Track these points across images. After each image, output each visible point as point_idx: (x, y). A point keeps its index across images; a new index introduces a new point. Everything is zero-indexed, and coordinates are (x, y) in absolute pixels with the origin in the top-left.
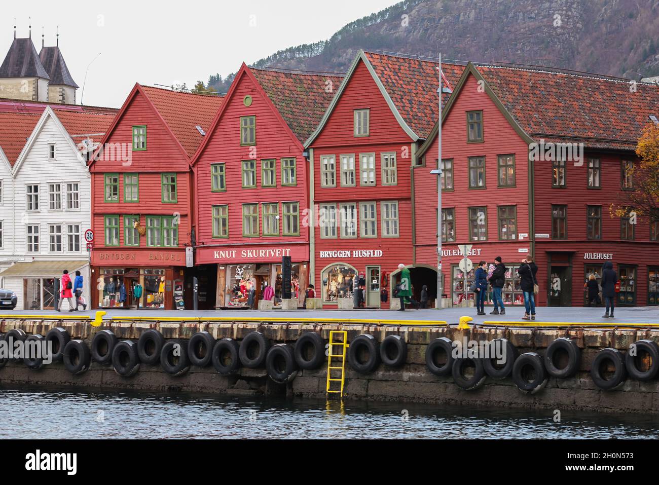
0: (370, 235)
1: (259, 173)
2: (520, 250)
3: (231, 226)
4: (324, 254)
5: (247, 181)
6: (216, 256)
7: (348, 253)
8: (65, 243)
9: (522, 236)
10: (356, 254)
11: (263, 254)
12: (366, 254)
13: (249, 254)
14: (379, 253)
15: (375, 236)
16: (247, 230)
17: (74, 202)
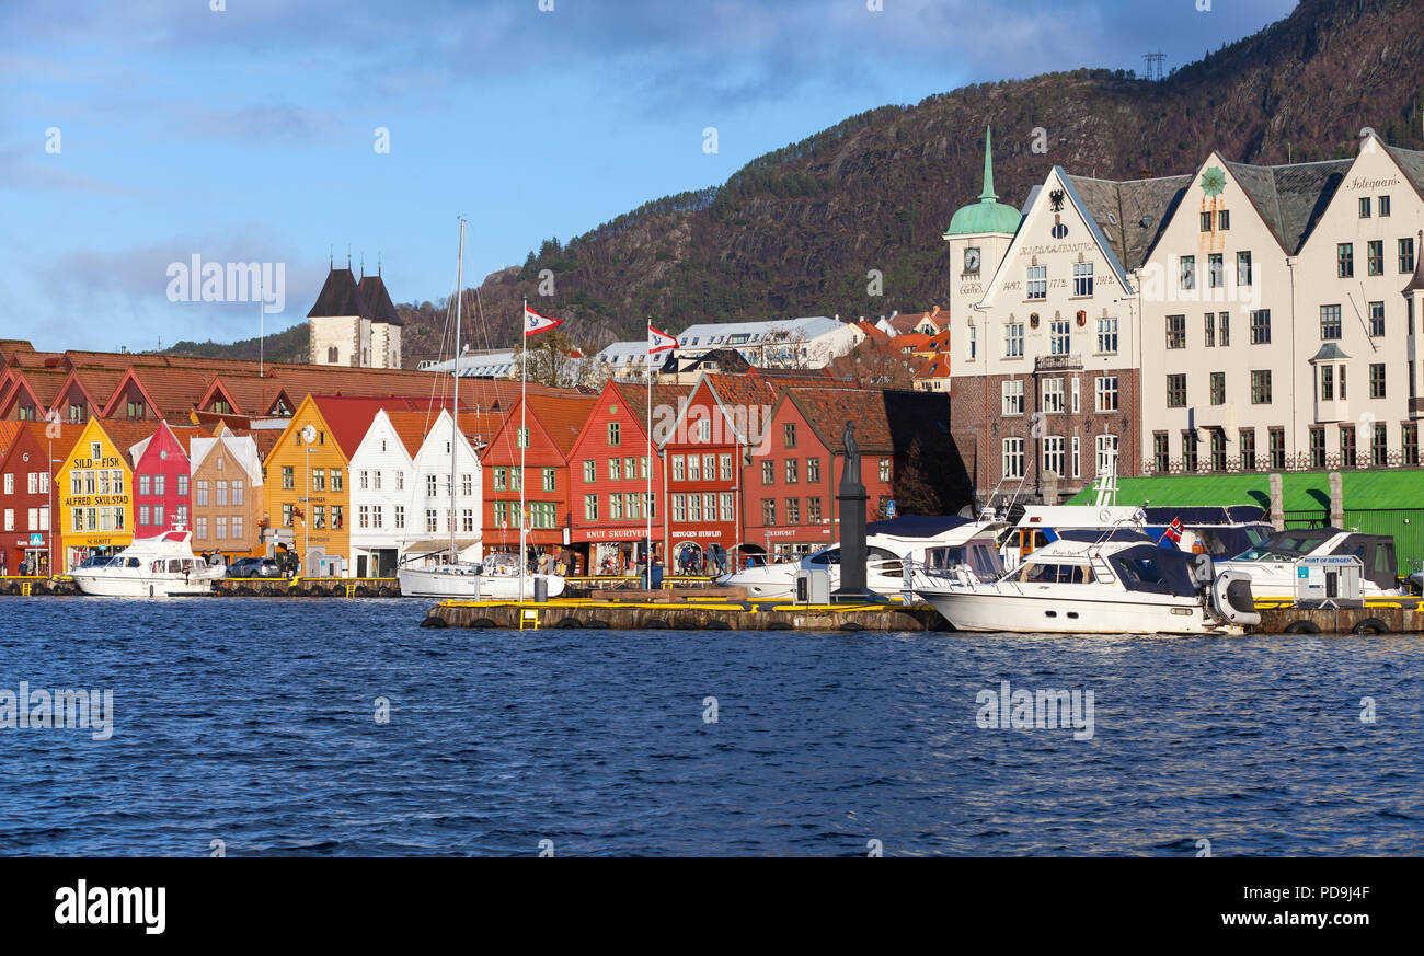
0: (712, 519)
1: (623, 469)
2: (824, 532)
3: (601, 510)
4: (676, 534)
5: (613, 474)
6: (588, 535)
7: (695, 534)
8: (460, 524)
9: (825, 521)
10: (701, 534)
11: (626, 534)
12: (709, 534)
13: (615, 534)
14: (718, 534)
15: (715, 520)
16: (614, 513)
17: (468, 489)
